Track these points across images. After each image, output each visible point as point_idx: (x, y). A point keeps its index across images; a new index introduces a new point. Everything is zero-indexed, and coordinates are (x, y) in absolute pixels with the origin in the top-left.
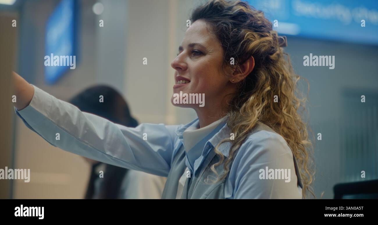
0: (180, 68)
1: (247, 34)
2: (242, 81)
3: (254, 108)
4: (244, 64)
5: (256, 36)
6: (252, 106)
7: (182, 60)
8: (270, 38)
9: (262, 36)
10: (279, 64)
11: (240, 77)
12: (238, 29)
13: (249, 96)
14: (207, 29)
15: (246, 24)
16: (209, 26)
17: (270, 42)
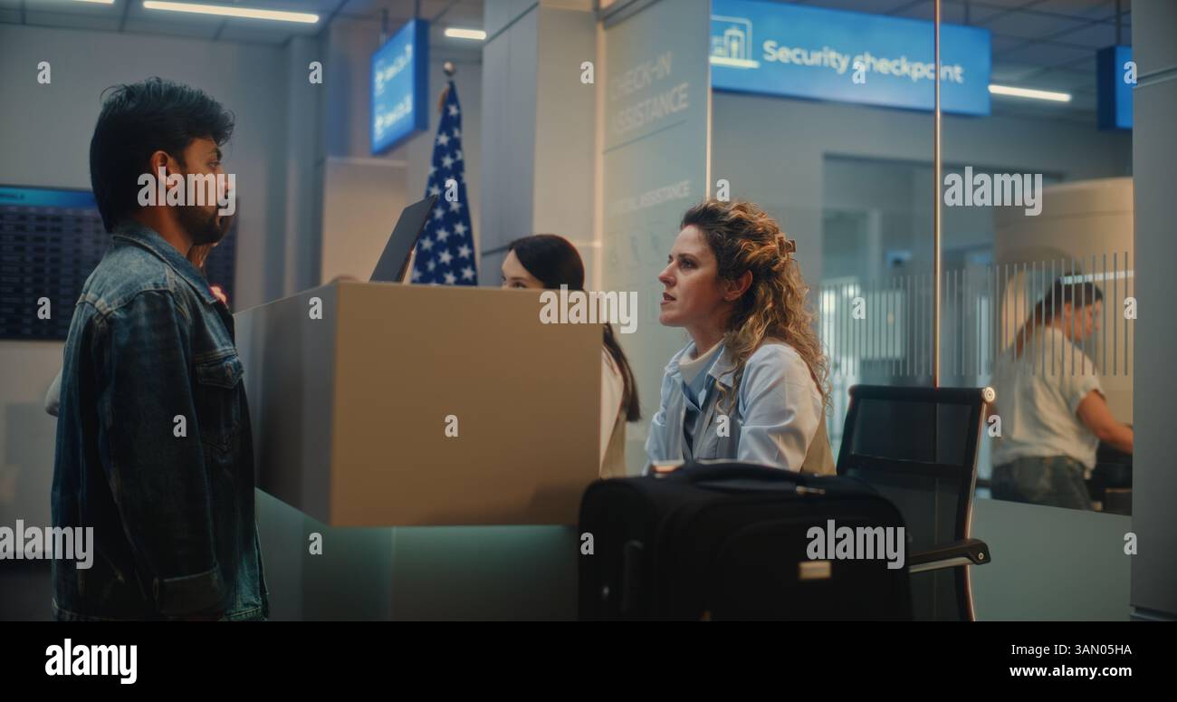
0: (669, 282)
1: (743, 244)
2: (738, 299)
3: (755, 330)
4: (740, 279)
5: (755, 245)
6: (752, 328)
7: (671, 273)
8: (774, 246)
9: (764, 245)
10: (785, 275)
11: (737, 294)
12: (733, 240)
13: (748, 317)
14: (699, 237)
15: (744, 232)
16: (701, 235)
17: (773, 251)
